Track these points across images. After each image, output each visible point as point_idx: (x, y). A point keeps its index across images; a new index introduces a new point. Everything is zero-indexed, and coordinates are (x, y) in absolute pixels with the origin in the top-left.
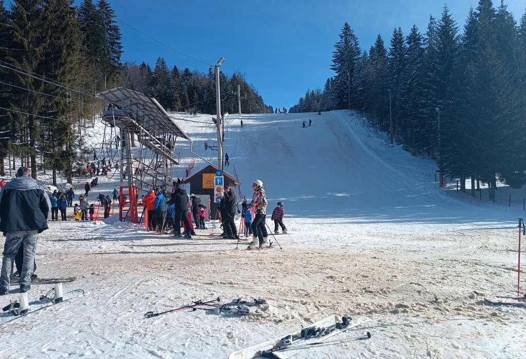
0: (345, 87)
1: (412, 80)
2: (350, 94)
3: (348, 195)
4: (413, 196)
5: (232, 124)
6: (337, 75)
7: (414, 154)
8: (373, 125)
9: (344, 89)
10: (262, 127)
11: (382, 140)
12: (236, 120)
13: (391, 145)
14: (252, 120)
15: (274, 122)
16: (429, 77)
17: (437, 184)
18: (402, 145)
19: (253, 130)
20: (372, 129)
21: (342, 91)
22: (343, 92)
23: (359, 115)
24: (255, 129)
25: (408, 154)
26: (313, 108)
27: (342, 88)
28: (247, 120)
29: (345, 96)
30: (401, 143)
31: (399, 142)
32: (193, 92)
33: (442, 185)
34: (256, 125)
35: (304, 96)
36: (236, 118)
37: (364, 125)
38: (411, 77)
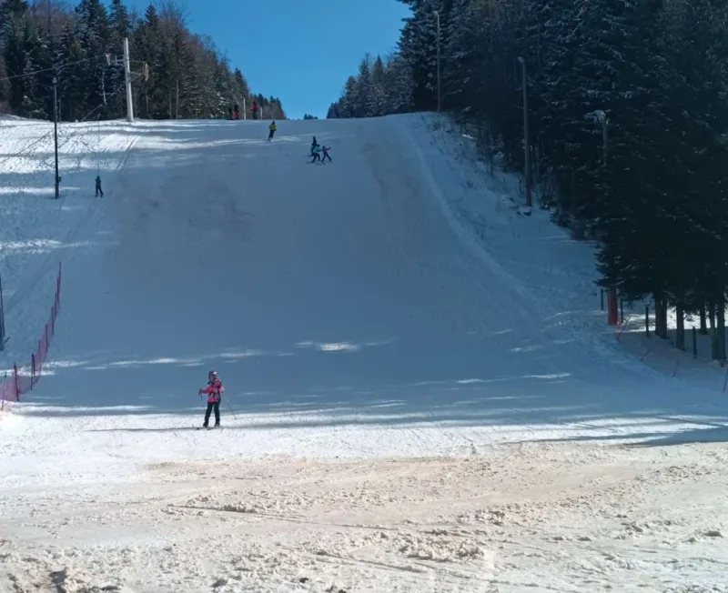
0: (431, 48)
1: (578, 33)
2: (441, 71)
3: (354, 347)
4: (530, 349)
5: (96, 149)
6: (411, 15)
7: (578, 236)
8: (488, 156)
9: (429, 53)
10: (184, 157)
11: (504, 197)
12: (112, 136)
13: (523, 210)
14: (158, 138)
15: (219, 142)
16: (606, 26)
17: (602, 316)
18: (553, 210)
19: (153, 165)
20: (482, 166)
21: (422, 60)
22: (426, 63)
23: (457, 128)
24: (159, 163)
25: (563, 235)
26: (373, 104)
27: (423, 52)
28: (145, 138)
29: (430, 75)
30: (553, 204)
31: (547, 202)
32: (21, 56)
33: (614, 318)
34: (164, 153)
35: (356, 73)
36: (113, 132)
37: (464, 154)
38: (573, 27)
